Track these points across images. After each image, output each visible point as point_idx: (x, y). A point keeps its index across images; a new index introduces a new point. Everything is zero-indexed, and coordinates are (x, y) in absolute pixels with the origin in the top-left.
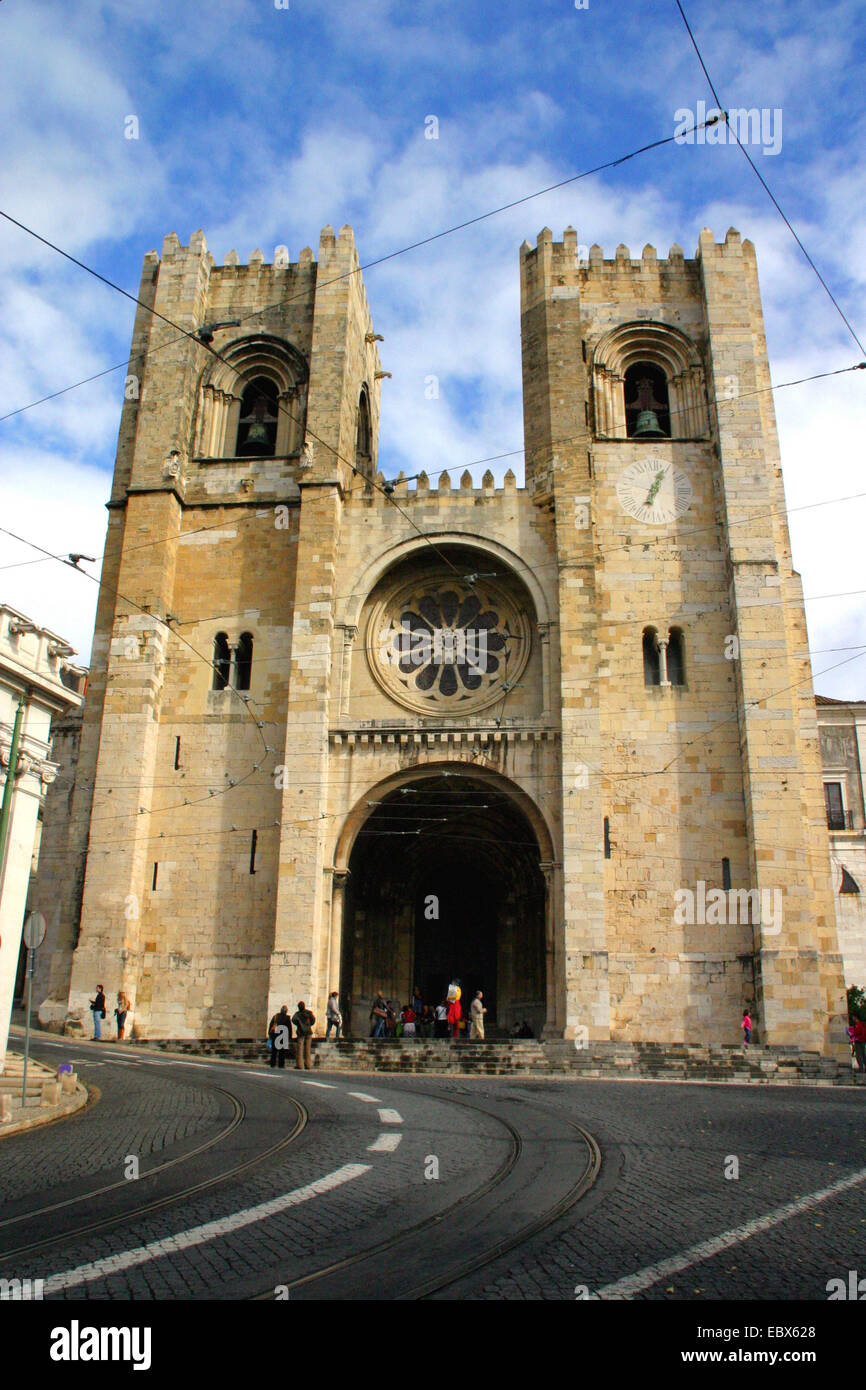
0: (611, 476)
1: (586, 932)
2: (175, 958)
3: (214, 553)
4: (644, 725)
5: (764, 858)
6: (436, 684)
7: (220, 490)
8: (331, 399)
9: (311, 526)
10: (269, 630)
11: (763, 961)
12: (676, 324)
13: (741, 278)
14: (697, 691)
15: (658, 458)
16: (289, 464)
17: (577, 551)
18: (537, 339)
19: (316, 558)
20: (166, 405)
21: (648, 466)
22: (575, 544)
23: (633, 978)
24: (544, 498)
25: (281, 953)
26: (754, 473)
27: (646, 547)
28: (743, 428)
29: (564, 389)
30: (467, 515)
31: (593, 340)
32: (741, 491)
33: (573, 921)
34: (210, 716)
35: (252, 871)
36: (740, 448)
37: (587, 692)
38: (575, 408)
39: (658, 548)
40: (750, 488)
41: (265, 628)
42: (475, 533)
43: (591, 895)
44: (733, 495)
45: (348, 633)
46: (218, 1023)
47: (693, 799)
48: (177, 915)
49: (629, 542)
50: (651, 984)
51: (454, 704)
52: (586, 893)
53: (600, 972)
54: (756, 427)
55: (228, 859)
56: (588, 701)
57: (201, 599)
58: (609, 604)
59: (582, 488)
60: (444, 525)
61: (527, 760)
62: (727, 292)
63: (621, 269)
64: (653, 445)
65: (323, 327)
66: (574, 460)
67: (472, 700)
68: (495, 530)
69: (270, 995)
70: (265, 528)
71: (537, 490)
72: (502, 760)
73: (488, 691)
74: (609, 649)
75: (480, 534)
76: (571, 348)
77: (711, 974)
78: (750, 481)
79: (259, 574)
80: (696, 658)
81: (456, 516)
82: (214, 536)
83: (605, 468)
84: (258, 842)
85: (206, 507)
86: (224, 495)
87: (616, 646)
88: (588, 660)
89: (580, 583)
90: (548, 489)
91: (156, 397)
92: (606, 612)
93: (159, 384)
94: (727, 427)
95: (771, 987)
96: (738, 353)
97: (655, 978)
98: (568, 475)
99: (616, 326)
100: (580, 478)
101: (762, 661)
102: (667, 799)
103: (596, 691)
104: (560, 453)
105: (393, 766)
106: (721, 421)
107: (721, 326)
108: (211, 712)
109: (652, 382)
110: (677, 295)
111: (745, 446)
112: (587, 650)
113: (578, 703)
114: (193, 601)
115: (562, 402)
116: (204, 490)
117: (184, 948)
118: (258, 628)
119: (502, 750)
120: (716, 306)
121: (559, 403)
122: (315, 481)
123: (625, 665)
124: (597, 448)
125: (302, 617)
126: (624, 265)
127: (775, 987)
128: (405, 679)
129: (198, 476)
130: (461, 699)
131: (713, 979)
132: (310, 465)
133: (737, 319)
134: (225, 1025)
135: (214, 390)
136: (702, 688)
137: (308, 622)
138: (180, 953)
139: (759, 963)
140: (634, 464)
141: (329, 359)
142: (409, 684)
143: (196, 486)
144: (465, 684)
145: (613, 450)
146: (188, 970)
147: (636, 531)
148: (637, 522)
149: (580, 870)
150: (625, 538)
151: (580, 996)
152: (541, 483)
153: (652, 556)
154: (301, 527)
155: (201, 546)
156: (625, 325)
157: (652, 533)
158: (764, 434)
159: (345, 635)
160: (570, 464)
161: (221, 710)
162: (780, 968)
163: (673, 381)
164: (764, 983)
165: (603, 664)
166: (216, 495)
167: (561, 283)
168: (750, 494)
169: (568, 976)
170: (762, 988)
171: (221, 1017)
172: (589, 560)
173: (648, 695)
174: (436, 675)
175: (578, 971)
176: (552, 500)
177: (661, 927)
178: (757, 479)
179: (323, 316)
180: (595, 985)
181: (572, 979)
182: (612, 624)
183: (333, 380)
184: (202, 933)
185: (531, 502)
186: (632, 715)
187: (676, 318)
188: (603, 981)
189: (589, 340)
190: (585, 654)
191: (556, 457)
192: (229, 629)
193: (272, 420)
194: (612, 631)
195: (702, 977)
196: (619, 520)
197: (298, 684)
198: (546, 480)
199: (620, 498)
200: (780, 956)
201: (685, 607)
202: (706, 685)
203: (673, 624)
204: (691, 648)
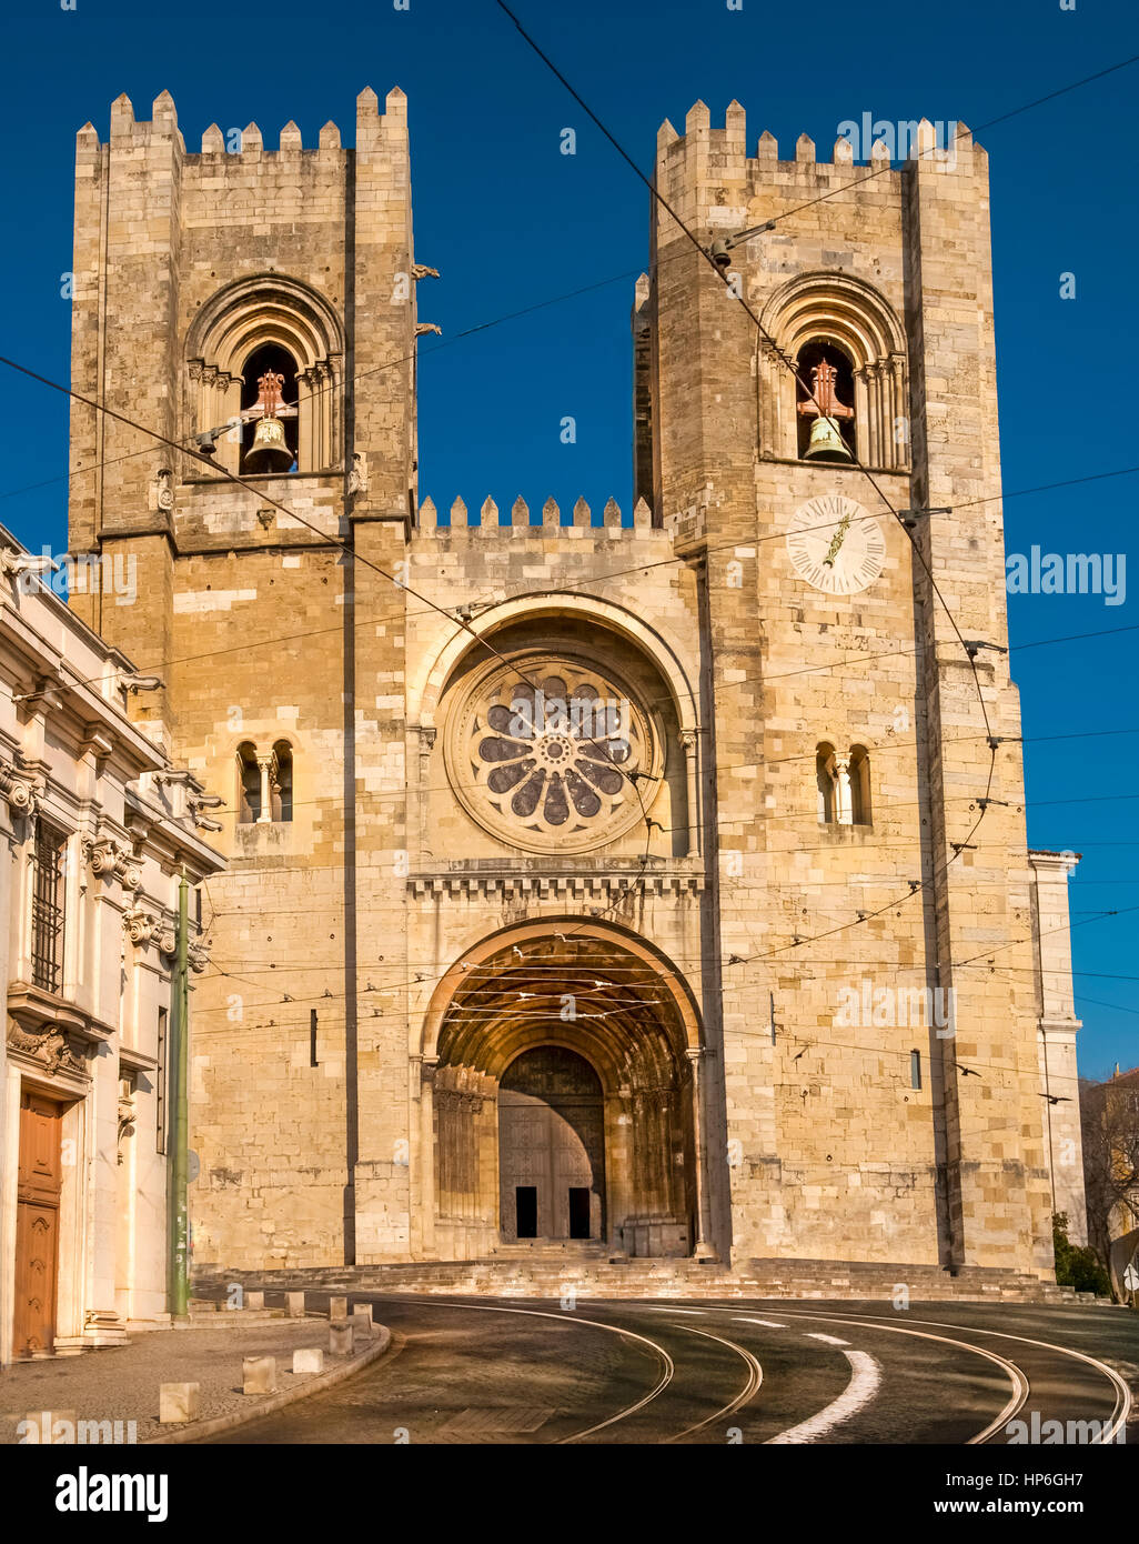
0: (779, 518)
1: (753, 1135)
2: (218, 1176)
3: (225, 624)
4: (817, 875)
5: (964, 1053)
6: (540, 808)
7: (227, 528)
8: (389, 383)
9: (370, 582)
10: (314, 736)
11: (963, 1175)
12: (874, 281)
13: (967, 215)
14: (884, 834)
15: (839, 493)
16: (326, 485)
17: (738, 630)
18: (684, 293)
19: (381, 631)
20: (143, 395)
21: (828, 505)
22: (734, 618)
23: (807, 1190)
24: (692, 546)
25: (368, 1163)
26: (969, 534)
27: (824, 628)
28: (960, 461)
29: (722, 378)
30: (583, 568)
31: (759, 297)
32: (953, 558)
33: (737, 1122)
34: (240, 859)
35: (314, 1063)
36: (954, 492)
37: (751, 829)
38: (737, 409)
39: (839, 630)
40: (963, 555)
41: (308, 732)
42: (596, 594)
43: (758, 1090)
44: (942, 563)
45: (424, 738)
46: (283, 1252)
47: (877, 975)
48: (216, 1124)
49: (801, 619)
50: (828, 1198)
51: (566, 836)
52: (752, 1087)
53: (772, 1183)
54: (976, 463)
55: (280, 1049)
56: (752, 841)
57: (214, 693)
58: (773, 706)
59: (745, 535)
60: (552, 580)
61: (671, 916)
62: (951, 238)
63: (802, 180)
64: (834, 474)
65: (371, 266)
66: (735, 492)
67: (589, 832)
68: (623, 590)
69: (357, 1215)
70: (298, 583)
71: (680, 534)
72: (637, 915)
73: (610, 820)
74: (775, 770)
75: (603, 597)
76: (733, 311)
77: (898, 1188)
78: (964, 544)
79: (293, 653)
80: (884, 790)
81: (569, 568)
82: (224, 599)
83: (771, 505)
84: (319, 1025)
85: (208, 554)
86: (234, 535)
87: (782, 766)
88: (752, 785)
89: (741, 675)
90: (698, 534)
91: (126, 384)
92: (769, 717)
93: (129, 362)
94: (938, 457)
95: (972, 1203)
96: (959, 341)
97: (832, 1191)
98: (727, 514)
99: (792, 276)
100: (742, 520)
101: (970, 802)
102: (845, 973)
103: (762, 827)
104: (714, 479)
105: (494, 922)
106: (931, 447)
107: (939, 292)
108: (241, 854)
109: (835, 370)
110: (878, 230)
111: (959, 490)
112: (750, 772)
113: (739, 843)
114: (202, 696)
115: (719, 398)
116: (204, 527)
117: (231, 1164)
118: (297, 732)
119: (637, 901)
120: (931, 259)
121: (714, 398)
122: (373, 514)
123: (794, 794)
124: (763, 472)
125: (366, 718)
126: (807, 173)
127: (976, 1205)
128: (496, 801)
129: (193, 506)
130: (575, 830)
131: (900, 1194)
132: (364, 488)
133: (961, 285)
134: (291, 1254)
135: (204, 365)
136: (891, 831)
137: (375, 725)
138: (225, 1170)
139: (957, 1177)
140: (810, 501)
141: (382, 318)
142: (502, 808)
143: (191, 521)
144: (578, 810)
145: (781, 478)
146: (238, 1190)
147: (810, 603)
148: (813, 590)
149: (743, 1059)
150: (796, 613)
151: (748, 1211)
152: (686, 523)
153: (832, 642)
154: (356, 585)
155: (207, 613)
156: (806, 276)
157: (830, 607)
158: (986, 474)
159: (421, 741)
160: (729, 498)
161: (255, 850)
162: (981, 1182)
163: (863, 372)
164: (963, 1199)
165: (768, 789)
166: (221, 535)
167: (721, 201)
168: (963, 564)
169: (732, 1188)
170: (960, 1205)
171: (286, 1245)
172: (753, 644)
173: (822, 835)
174: (539, 795)
175: (746, 1182)
176: (703, 550)
177: (838, 1131)
178: (973, 543)
179: (370, 245)
180: (765, 1198)
181: (739, 1191)
182: (778, 734)
183: (389, 353)
184: (253, 1144)
185: (672, 552)
186: (802, 860)
187: (876, 268)
188: (776, 1194)
189: (753, 296)
190: (749, 777)
191: (710, 485)
192: (257, 736)
193: (290, 412)
194: (778, 744)
195: (887, 1190)
196: (789, 585)
197: (366, 812)
198: (695, 519)
199: (791, 551)
200: (983, 1169)
201: (871, 718)
202: (896, 827)
203: (856, 739)
204: (877, 776)
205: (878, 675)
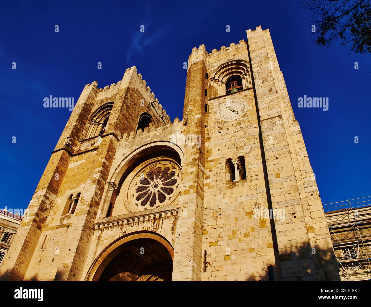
0: (215, 110)
3: (77, 168)
4: (225, 201)
7: (84, 149)
14: (251, 181)
15: (232, 99)
27: (228, 129)
28: (264, 76)
29: (195, 85)
31: (211, 72)
32: (264, 96)
34: (59, 226)
37: (192, 187)
39: (233, 128)
40: (268, 95)
42: (161, 140)
44: (261, 98)
45: (111, 185)
47: (250, 234)
49: (221, 129)
56: (191, 191)
57: (69, 184)
60: (150, 140)
64: (231, 96)
66: (196, 105)
68: (168, 137)
70: (94, 156)
74: (211, 171)
76: (199, 73)
80: (250, 167)
81: (155, 136)
82: (79, 163)
83: (213, 107)
87: (213, 169)
88: (193, 173)
92: (210, 156)
96: (261, 56)
98: (194, 110)
99: (219, 66)
101: (276, 156)
102: (236, 236)
104: (191, 104)
108: (59, 224)
113: (187, 192)
118: (83, 190)
119: (161, 223)
122: (106, 135)
124: (211, 102)
129: (80, 146)
130: (157, 207)
135: (92, 121)
136: (254, 179)
142: (138, 204)
143: (78, 149)
144: (159, 200)
145: (216, 101)
147: (224, 125)
148: (225, 122)
153: (230, 132)
155: (74, 167)
156: (223, 65)
157: (230, 124)
160: (195, 107)
161: (63, 223)
163: (243, 77)
165: (207, 178)
167: (197, 58)
173: (228, 187)
182: (212, 161)
185: (183, 125)
186: (220, 196)
187: (241, 57)
189: (209, 73)
190: (192, 171)
191: (190, 106)
192: (74, 192)
194: (212, 163)
196: (217, 123)
199: (218, 115)
201: (244, 147)
202: (256, 177)
203: (239, 155)
204: (248, 163)
205: (246, 135)
